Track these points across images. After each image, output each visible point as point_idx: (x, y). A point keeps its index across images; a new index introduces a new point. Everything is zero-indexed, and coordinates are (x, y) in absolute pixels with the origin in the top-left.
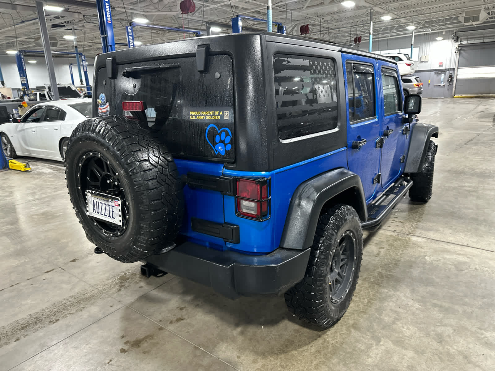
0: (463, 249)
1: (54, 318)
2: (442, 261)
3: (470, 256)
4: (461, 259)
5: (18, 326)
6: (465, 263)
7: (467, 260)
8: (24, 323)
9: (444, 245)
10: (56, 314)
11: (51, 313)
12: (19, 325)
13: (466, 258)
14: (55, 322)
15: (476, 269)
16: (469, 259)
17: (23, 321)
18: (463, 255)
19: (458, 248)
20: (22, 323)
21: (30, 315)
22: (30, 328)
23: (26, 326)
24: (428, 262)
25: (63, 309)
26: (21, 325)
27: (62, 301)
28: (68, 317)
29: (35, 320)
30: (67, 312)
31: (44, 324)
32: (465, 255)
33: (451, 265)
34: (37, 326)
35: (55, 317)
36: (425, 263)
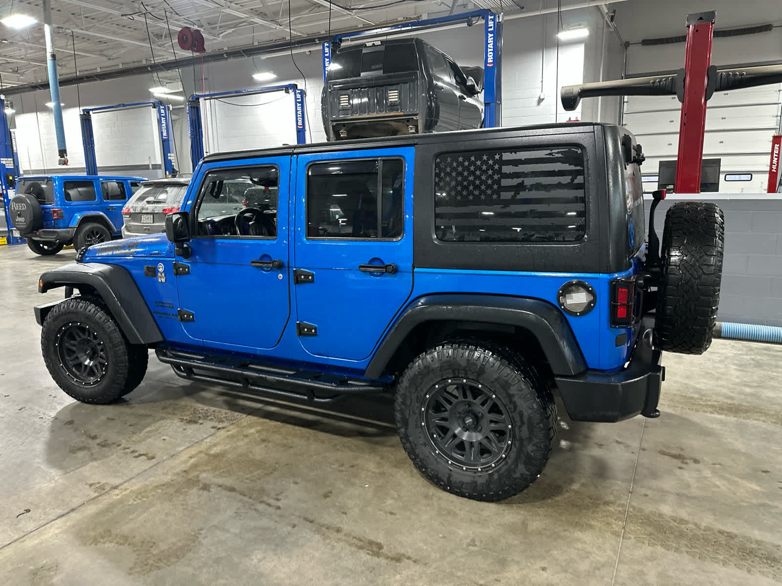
1: (722, 539)
5: (778, 569)
8: (767, 566)
10: (714, 542)
11: (719, 549)
12: (775, 569)
14: (727, 532)
17: (766, 570)
20: (770, 570)
21: (749, 571)
22: (763, 552)
23: (767, 559)
25: (698, 540)
26: (772, 566)
27: (687, 552)
28: (704, 524)
29: (748, 557)
30: (699, 532)
31: (741, 541)
34: (753, 546)
35: (720, 539)
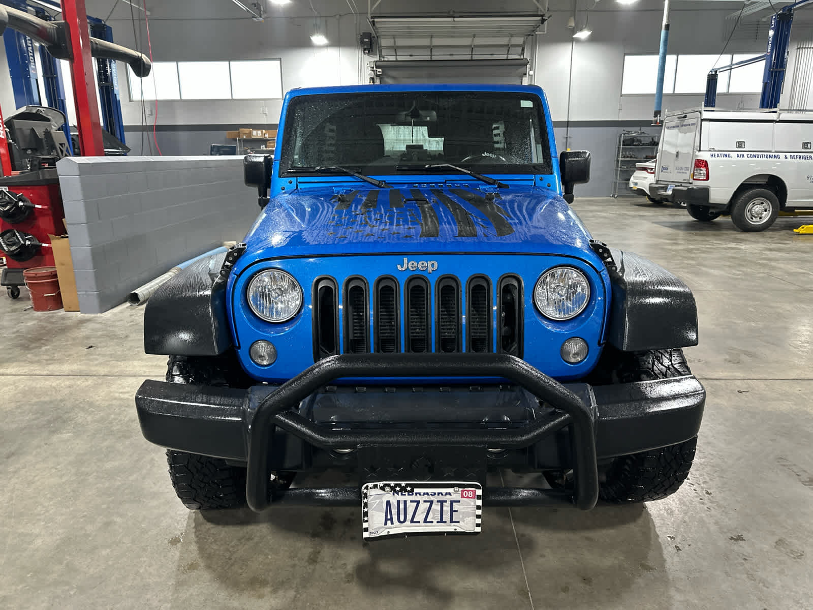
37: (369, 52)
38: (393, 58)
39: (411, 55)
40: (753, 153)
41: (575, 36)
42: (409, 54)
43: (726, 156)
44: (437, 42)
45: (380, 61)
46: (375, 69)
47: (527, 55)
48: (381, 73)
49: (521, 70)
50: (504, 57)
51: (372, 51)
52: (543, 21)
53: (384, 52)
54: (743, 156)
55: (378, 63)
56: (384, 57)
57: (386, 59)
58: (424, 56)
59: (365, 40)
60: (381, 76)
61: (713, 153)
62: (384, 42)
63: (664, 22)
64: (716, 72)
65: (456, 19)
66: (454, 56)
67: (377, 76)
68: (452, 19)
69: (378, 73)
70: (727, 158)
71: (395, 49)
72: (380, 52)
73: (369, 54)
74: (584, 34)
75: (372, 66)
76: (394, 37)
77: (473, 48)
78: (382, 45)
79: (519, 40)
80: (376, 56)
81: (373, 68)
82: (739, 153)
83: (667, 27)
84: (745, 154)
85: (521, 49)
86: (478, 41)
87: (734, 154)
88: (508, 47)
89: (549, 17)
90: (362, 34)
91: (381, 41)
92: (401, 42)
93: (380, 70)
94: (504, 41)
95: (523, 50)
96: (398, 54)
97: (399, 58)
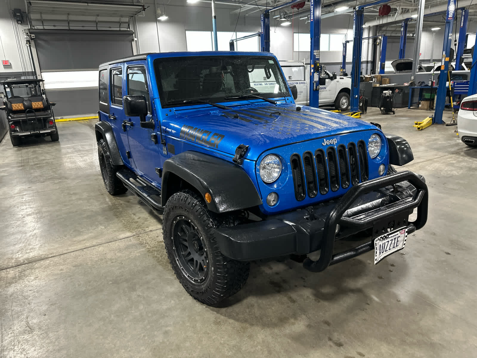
0: (84, 245)
2: (91, 230)
3: (75, 243)
4: (80, 238)
6: (75, 236)
7: (75, 239)
9: (101, 241)
13: (76, 240)
15: (66, 236)
16: (74, 240)
18: (81, 241)
19: (88, 245)
24: (99, 225)
32: (80, 242)
33: (84, 231)
36: (101, 224)
37: (22, 22)
38: (41, 27)
39: (54, 26)
40: (271, 83)
41: (158, 19)
42: (53, 25)
43: (260, 84)
44: (72, 18)
45: (31, 29)
46: (29, 34)
47: (131, 29)
48: (34, 37)
49: (130, 37)
50: (118, 29)
51: (24, 22)
52: (144, 9)
53: (34, 23)
54: (267, 84)
55: (31, 31)
56: (34, 27)
57: (35, 28)
58: (63, 27)
59: (17, 14)
60: (35, 39)
61: (255, 83)
62: (33, 16)
63: (213, 15)
64: (233, 41)
65: (89, 4)
66: (85, 28)
67: (32, 39)
68: (87, 4)
69: (32, 37)
70: (261, 86)
71: (42, 21)
72: (31, 23)
73: (21, 24)
74: (164, 18)
75: (27, 32)
76: (41, 13)
77: (97, 23)
78: (32, 18)
79: (126, 20)
80: (28, 26)
81: (28, 33)
82: (265, 83)
83: (215, 17)
84: (268, 83)
85: (127, 24)
86: (100, 19)
87: (263, 83)
88: (120, 23)
89: (148, 7)
90: (13, 10)
91: (30, 16)
92: (45, 17)
93: (34, 35)
94: (117, 19)
95: (129, 25)
96: (44, 24)
97: (46, 28)
